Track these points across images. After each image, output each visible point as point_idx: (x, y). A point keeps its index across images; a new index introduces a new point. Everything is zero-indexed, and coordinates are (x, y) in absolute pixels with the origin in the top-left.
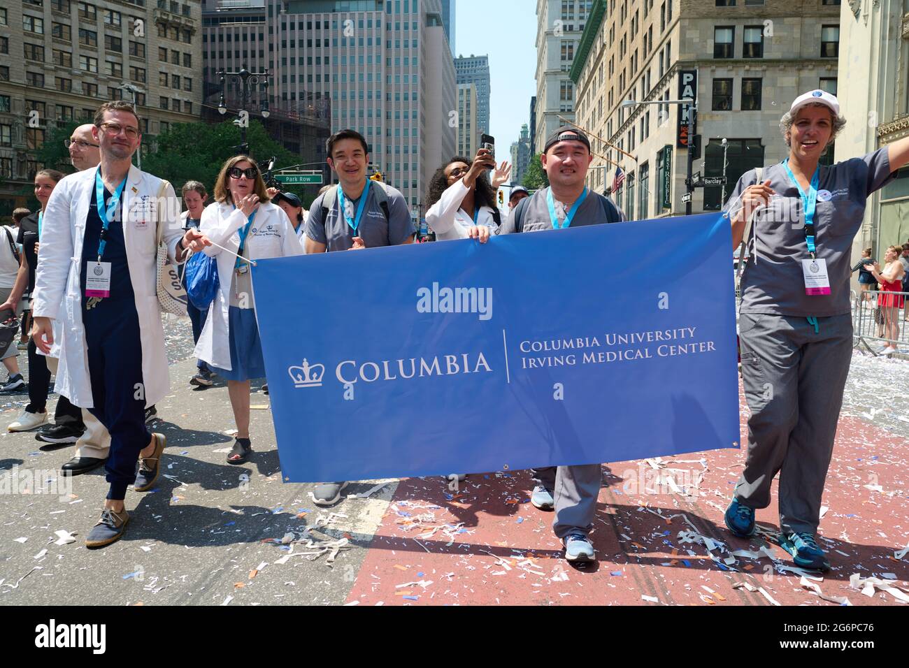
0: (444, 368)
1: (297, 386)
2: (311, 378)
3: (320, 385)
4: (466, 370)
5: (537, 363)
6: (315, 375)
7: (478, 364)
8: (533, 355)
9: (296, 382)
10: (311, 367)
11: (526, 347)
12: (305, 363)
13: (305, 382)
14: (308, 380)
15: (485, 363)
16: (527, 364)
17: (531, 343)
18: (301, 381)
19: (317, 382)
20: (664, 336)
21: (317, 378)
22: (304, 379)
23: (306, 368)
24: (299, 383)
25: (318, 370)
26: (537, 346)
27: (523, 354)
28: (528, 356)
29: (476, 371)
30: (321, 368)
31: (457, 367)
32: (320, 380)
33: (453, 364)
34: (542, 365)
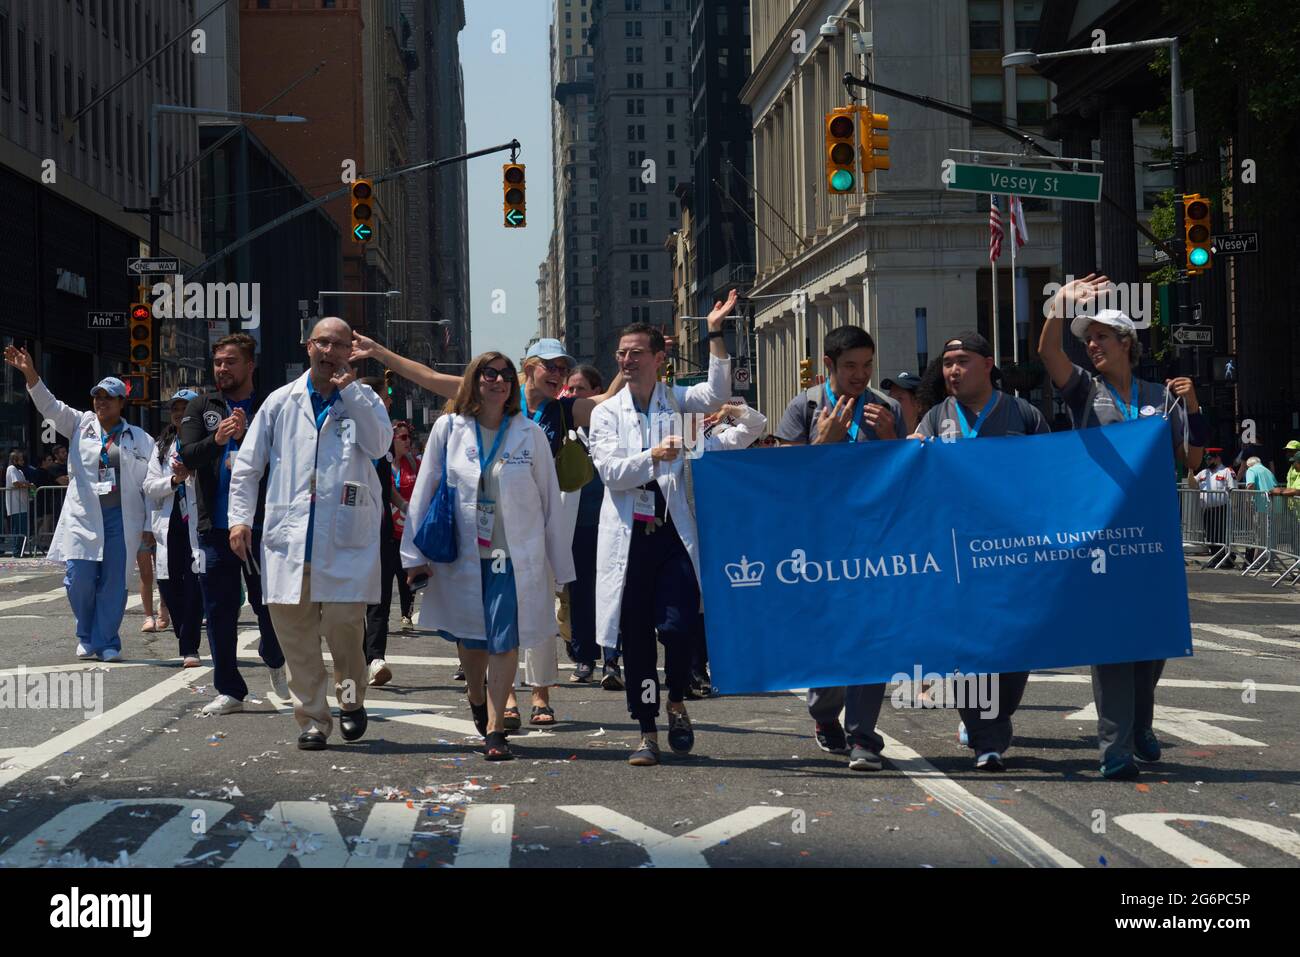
0: (890, 568)
1: (733, 586)
2: (750, 577)
3: (759, 584)
4: (914, 571)
5: (988, 562)
6: (754, 574)
7: (927, 565)
8: (984, 554)
9: (733, 580)
10: (751, 565)
11: (977, 546)
12: (744, 561)
13: (743, 580)
14: (746, 578)
15: (934, 564)
16: (978, 564)
17: (982, 541)
18: (738, 580)
19: (756, 581)
20: (1114, 534)
21: (756, 577)
22: (741, 577)
23: (745, 566)
24: (737, 582)
25: (757, 568)
26: (987, 545)
27: (974, 554)
28: (978, 556)
29: (925, 571)
30: (760, 566)
31: (905, 568)
32: (759, 578)
33: (901, 564)
34: (993, 564)
